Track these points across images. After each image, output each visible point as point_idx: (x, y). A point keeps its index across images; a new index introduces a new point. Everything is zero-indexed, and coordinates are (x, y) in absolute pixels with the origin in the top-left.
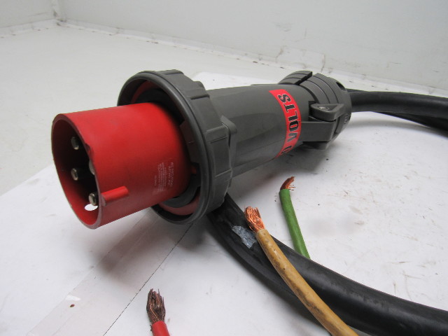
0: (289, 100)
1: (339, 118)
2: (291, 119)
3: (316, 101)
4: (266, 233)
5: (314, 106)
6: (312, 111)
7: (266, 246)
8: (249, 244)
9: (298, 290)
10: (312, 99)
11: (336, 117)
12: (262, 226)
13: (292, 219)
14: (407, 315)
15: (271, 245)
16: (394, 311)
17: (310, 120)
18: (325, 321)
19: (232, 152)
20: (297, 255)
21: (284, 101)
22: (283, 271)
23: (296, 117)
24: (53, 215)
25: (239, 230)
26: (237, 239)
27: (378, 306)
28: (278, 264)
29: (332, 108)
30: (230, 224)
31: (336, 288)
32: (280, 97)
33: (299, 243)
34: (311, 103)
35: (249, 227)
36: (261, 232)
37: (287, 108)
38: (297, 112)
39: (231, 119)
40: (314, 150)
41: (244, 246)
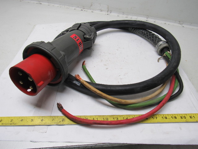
0: (77, 37)
1: (93, 38)
2: (79, 44)
3: (85, 34)
4: (83, 80)
5: (85, 36)
6: (85, 38)
7: (84, 84)
8: (79, 85)
9: (95, 91)
10: (84, 34)
11: (92, 38)
12: (81, 79)
13: (88, 74)
14: (120, 88)
15: (85, 83)
16: (117, 88)
17: (85, 41)
18: (103, 96)
19: (66, 60)
20: (92, 83)
21: (75, 38)
22: (90, 88)
23: (81, 42)
24: (11, 98)
25: (75, 82)
26: (75, 84)
27: (114, 89)
28: (88, 87)
29: (90, 35)
30: (71, 81)
31: (104, 88)
32: (74, 37)
33: (92, 80)
34: (83, 35)
35: (78, 80)
36: (81, 80)
37: (77, 40)
38: (80, 41)
39: (63, 51)
40: (89, 50)
41: (78, 86)
